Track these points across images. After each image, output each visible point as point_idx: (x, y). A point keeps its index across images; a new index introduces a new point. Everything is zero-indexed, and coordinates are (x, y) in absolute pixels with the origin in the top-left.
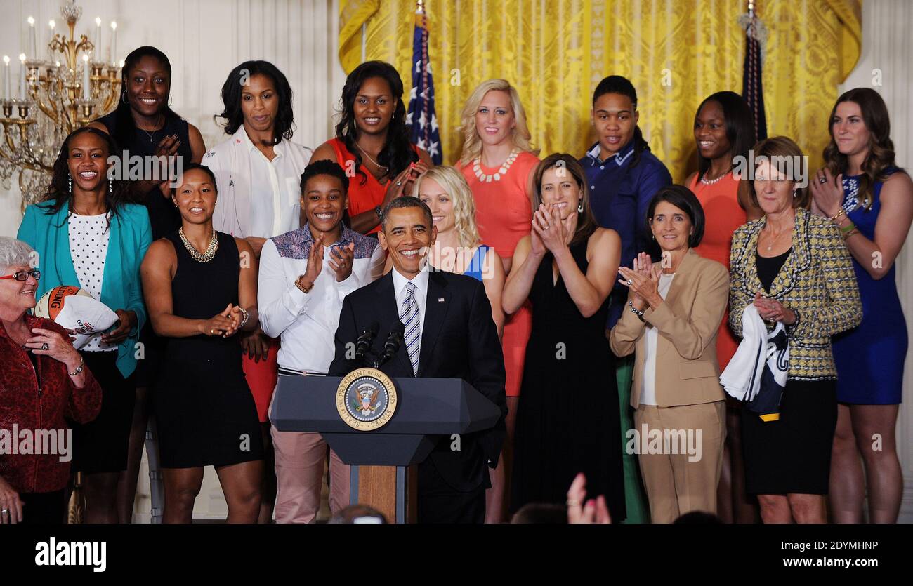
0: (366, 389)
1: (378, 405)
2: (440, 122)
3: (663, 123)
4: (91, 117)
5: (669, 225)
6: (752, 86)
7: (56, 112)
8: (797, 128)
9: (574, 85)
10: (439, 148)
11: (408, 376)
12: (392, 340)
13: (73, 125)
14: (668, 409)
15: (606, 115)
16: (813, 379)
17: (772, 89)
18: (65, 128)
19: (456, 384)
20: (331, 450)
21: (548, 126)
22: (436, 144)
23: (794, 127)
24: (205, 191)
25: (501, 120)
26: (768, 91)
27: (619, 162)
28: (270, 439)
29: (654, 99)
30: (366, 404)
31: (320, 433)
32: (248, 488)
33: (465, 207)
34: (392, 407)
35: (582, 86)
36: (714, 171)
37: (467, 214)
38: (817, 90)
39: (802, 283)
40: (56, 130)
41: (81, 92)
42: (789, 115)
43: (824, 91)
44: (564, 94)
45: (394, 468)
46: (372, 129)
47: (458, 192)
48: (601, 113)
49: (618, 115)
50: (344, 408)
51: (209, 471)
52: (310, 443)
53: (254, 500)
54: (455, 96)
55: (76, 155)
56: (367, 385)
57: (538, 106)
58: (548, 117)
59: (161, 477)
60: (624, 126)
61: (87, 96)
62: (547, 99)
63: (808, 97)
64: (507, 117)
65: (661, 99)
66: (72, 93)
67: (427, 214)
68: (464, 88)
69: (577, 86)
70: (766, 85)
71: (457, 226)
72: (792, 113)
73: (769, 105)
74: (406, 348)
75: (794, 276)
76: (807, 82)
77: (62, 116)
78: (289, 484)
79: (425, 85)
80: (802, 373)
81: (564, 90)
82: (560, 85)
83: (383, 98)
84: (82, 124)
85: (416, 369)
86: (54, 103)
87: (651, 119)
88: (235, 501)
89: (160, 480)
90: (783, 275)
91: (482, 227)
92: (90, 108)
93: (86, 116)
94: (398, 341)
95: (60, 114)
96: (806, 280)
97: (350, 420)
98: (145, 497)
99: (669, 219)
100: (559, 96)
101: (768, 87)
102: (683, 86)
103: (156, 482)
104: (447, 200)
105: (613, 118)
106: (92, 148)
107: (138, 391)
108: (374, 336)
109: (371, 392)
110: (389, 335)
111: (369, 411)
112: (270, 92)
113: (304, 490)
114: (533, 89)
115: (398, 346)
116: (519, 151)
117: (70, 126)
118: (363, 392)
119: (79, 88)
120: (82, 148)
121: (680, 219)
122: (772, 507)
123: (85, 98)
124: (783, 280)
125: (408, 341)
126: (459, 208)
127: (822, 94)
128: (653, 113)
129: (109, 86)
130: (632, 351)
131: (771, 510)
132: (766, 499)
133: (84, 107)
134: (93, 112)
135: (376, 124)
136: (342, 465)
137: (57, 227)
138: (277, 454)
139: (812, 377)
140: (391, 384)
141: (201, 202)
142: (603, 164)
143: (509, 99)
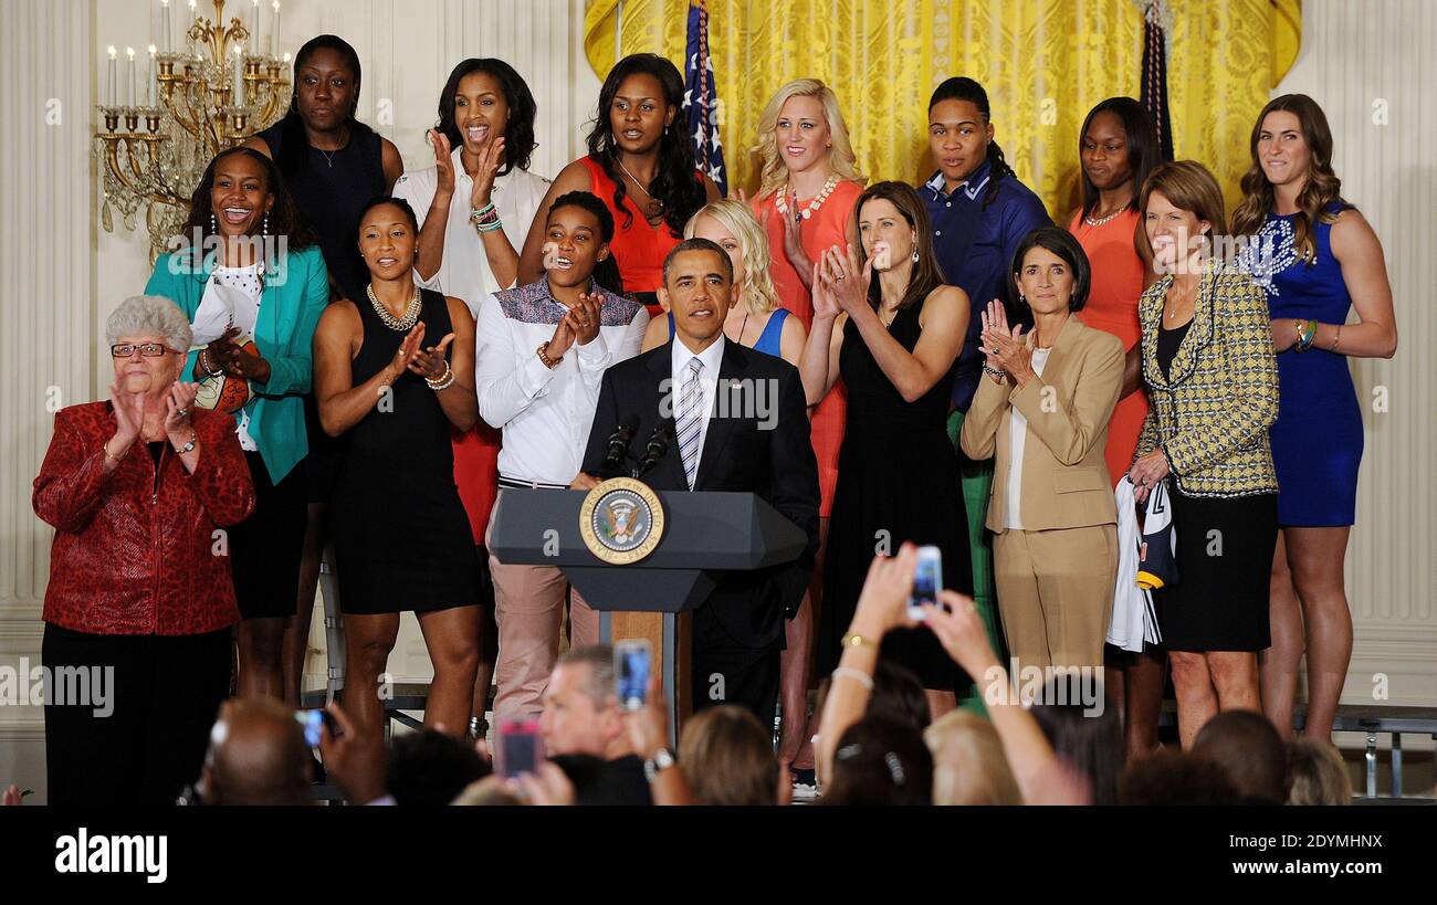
0: (622, 506)
1: (638, 528)
2: (723, 139)
3: (1032, 140)
4: (244, 130)
5: (1045, 280)
6: (1154, 89)
7: (197, 124)
8: (1215, 148)
9: (910, 88)
10: (723, 174)
11: (681, 490)
12: (657, 439)
13: (221, 143)
14: (1038, 534)
15: (944, 130)
16: (1231, 496)
17: (1181, 94)
18: (209, 146)
19: (746, 500)
20: (573, 590)
21: (873, 144)
22: (718, 169)
23: (1211, 148)
24: (396, 234)
25: (809, 136)
26: (1176, 97)
27: (971, 195)
28: (488, 574)
29: (1019, 108)
30: (621, 527)
31: (558, 566)
32: (462, 644)
33: (759, 258)
34: (657, 532)
35: (920, 88)
36: (1104, 208)
37: (761, 267)
38: (1242, 96)
39: (1205, 365)
40: (197, 148)
41: (231, 96)
42: (1204, 130)
43: (1251, 98)
44: (896, 100)
45: (660, 615)
46: (633, 146)
47: (750, 236)
48: (938, 127)
49: (959, 128)
50: (591, 532)
51: (408, 619)
52: (544, 580)
53: (468, 660)
54: (744, 103)
55: (223, 184)
56: (622, 501)
57: (859, 117)
58: (874, 132)
59: (342, 625)
60: (969, 143)
61: (239, 102)
62: (872, 107)
63: (1229, 106)
64: (816, 131)
65: (1030, 108)
66: (219, 97)
67: (726, 261)
68: (758, 91)
69: (913, 89)
70: (1173, 89)
71: (748, 284)
72: (1207, 128)
73: (1176, 116)
74: (678, 450)
75: (1194, 355)
76: (1228, 85)
77: (206, 131)
78: (515, 636)
79: (703, 88)
80: (1217, 487)
81: (896, 94)
82: (890, 87)
83: (650, 101)
84: (233, 140)
85: (692, 479)
86: (195, 112)
87: (1016, 136)
88: (442, 660)
89: (341, 630)
90: (1181, 354)
91: (781, 285)
92: (243, 118)
93: (237, 130)
94: (666, 441)
95: (202, 127)
96: (1211, 360)
97: (600, 550)
98: (318, 652)
99: (1044, 271)
100: (888, 103)
101: (1175, 93)
102: (1059, 90)
103: (334, 632)
104: (734, 246)
105: (952, 133)
106: (245, 176)
107: (310, 507)
108: (632, 433)
109: (628, 511)
110: (654, 433)
111: (625, 536)
112: (490, 96)
113: (536, 644)
114: (852, 92)
115: (666, 447)
116: (838, 179)
117: (215, 143)
118: (617, 511)
119: (229, 91)
120: (233, 175)
121: (1060, 271)
122: (1187, 667)
123: (236, 104)
124: (1181, 360)
125: (682, 440)
126: (750, 257)
127: (1247, 102)
128: (1018, 127)
129: (269, 89)
130: (990, 455)
131: (1186, 671)
132: (1180, 657)
133: (235, 118)
134: (247, 124)
135: (638, 139)
136: (589, 612)
137: (201, 283)
138: (498, 597)
139: (1230, 493)
140: (656, 500)
141: (391, 249)
142: (949, 200)
143: (820, 107)
